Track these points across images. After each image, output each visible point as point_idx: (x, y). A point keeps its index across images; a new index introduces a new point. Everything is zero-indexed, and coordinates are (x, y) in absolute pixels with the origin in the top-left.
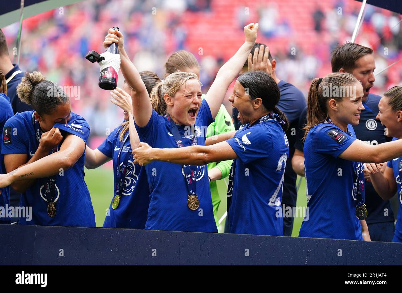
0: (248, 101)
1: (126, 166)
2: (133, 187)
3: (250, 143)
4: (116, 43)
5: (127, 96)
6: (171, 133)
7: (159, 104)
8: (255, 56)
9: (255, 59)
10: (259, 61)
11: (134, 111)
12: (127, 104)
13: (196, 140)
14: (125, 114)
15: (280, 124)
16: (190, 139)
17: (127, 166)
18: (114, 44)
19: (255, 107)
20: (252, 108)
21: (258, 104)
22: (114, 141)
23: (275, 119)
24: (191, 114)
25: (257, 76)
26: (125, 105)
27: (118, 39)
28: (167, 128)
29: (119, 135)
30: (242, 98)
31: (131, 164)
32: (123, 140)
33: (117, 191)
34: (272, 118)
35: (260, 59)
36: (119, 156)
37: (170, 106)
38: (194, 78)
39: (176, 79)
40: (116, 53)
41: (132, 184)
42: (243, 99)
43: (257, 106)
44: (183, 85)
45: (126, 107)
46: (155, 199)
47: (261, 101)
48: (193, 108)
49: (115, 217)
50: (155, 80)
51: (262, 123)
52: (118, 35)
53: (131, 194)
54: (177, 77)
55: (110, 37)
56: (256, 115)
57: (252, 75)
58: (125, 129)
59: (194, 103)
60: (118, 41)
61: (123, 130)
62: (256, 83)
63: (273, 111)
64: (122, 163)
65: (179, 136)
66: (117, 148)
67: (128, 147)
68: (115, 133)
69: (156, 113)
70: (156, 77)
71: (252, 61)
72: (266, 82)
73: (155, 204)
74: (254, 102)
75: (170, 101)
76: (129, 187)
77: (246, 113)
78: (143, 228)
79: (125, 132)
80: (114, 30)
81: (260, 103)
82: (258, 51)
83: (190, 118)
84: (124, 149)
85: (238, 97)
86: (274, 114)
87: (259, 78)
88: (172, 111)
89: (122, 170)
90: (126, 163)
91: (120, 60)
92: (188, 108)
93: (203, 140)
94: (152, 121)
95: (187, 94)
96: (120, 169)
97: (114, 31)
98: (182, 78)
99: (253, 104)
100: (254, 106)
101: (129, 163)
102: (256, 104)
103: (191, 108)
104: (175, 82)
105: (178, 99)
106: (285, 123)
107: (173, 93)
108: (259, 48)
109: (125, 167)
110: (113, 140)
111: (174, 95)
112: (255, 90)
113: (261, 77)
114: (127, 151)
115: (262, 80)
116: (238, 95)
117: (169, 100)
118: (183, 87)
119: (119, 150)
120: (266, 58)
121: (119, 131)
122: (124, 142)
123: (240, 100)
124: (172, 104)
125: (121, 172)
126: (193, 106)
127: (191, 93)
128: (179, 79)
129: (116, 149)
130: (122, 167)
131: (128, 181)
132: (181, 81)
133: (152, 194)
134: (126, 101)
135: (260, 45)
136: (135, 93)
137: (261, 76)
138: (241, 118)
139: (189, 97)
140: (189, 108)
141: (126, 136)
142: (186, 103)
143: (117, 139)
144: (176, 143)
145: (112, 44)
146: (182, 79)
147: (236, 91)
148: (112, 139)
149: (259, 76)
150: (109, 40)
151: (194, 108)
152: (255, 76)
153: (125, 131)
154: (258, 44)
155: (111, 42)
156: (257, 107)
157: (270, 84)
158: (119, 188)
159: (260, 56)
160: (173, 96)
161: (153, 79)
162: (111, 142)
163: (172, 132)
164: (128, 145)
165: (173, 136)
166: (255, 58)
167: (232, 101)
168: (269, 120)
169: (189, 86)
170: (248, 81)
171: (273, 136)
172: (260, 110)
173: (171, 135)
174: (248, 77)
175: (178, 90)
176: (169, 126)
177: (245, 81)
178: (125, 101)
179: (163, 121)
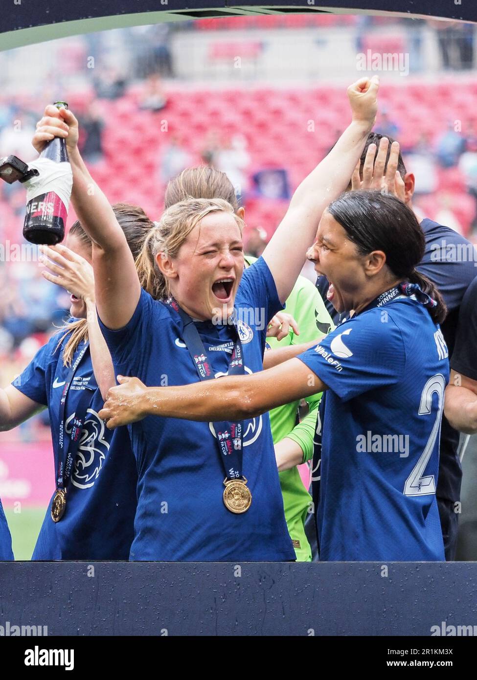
0: (352, 258)
1: (82, 422)
2: (98, 470)
3: (350, 354)
4: (61, 139)
5: (78, 263)
6: (182, 341)
7: (152, 275)
8: (369, 163)
9: (368, 169)
10: (376, 175)
11: (98, 294)
12: (80, 280)
13: (239, 354)
14: (73, 302)
15: (425, 306)
16: (226, 353)
17: (85, 423)
18: (58, 141)
19: (369, 273)
20: (361, 275)
21: (375, 265)
22: (50, 366)
23: (413, 297)
24: (218, 292)
25: (371, 200)
26: (75, 284)
27: (66, 130)
28: (175, 329)
29: (62, 353)
30: (340, 251)
31: (93, 417)
32: (72, 363)
33: (60, 480)
34: (405, 294)
35: (379, 170)
36: (63, 400)
37: (171, 278)
38: (221, 210)
39: (179, 216)
40: (63, 160)
41: (96, 463)
42: (342, 254)
43: (373, 270)
44: (193, 228)
45: (79, 286)
46: (151, 490)
47: (382, 258)
48: (220, 279)
49: (59, 539)
50: (140, 223)
51: (384, 306)
52: (67, 120)
53: (93, 484)
54: (182, 211)
55: (47, 123)
56: (370, 289)
57: (361, 198)
58: (74, 338)
59: (224, 268)
60: (66, 133)
61: (71, 339)
62: (372, 216)
63: (408, 279)
64: (73, 416)
65: (200, 345)
66: (58, 382)
67: (84, 379)
68: (53, 347)
69: (149, 295)
70: (142, 217)
71: (361, 173)
72: (394, 213)
73: (150, 503)
74: (366, 261)
75: (171, 267)
76: (89, 470)
77: (348, 286)
78: (126, 558)
79: (75, 345)
80: (58, 107)
81: (381, 262)
82: (374, 152)
83: (217, 302)
84: (75, 383)
85: (329, 251)
86: (410, 285)
87: (377, 206)
88: (178, 291)
89: (74, 432)
90: (82, 414)
91: (71, 177)
92: (209, 279)
93: (258, 353)
94: (140, 315)
95: (204, 248)
96: (68, 429)
97: (58, 111)
98: (192, 212)
99: (363, 265)
100: (366, 270)
101: (89, 416)
102: (371, 266)
103: (217, 281)
104: (178, 223)
105: (185, 262)
106: (435, 303)
107: (173, 248)
108: (378, 145)
109: (80, 424)
110: (47, 364)
111: (177, 253)
112: (368, 233)
113: (382, 203)
114: (84, 388)
115: (385, 210)
116: (329, 246)
117: (168, 267)
118: (194, 234)
119: (64, 386)
120: (394, 168)
121: (62, 343)
122: (75, 367)
123: (333, 258)
124: (174, 273)
125: (69, 435)
126: (220, 275)
127: (215, 245)
128: (186, 215)
129: (56, 385)
130: (71, 426)
131: (87, 455)
132: (189, 221)
133: (143, 480)
134: (78, 273)
135: (379, 137)
136: (101, 252)
137: (381, 200)
138: (334, 298)
139: (211, 254)
140: (211, 278)
141: (78, 354)
142: (203, 269)
143: (56, 362)
144: (193, 362)
145: (53, 140)
146: (192, 214)
147: (325, 237)
148: (45, 362)
149: (378, 201)
150: (45, 131)
151: (224, 279)
152: (367, 201)
153: (74, 342)
154: (375, 135)
155: (51, 136)
156: (374, 272)
157: (402, 219)
158: (64, 474)
159: (380, 163)
160: (174, 254)
161: (135, 221)
162: (42, 368)
163: (185, 338)
164: (85, 373)
165: (187, 348)
166: (368, 166)
167: (316, 260)
168: (398, 298)
169: (208, 229)
170: (351, 213)
171: (405, 334)
172: (379, 279)
173: (183, 345)
174: (351, 203)
175: (184, 241)
176: (179, 323)
177: (346, 212)
178: (74, 273)
179: (165, 314)
